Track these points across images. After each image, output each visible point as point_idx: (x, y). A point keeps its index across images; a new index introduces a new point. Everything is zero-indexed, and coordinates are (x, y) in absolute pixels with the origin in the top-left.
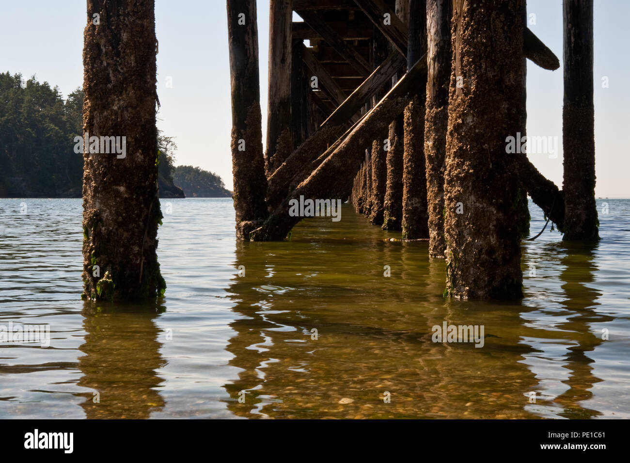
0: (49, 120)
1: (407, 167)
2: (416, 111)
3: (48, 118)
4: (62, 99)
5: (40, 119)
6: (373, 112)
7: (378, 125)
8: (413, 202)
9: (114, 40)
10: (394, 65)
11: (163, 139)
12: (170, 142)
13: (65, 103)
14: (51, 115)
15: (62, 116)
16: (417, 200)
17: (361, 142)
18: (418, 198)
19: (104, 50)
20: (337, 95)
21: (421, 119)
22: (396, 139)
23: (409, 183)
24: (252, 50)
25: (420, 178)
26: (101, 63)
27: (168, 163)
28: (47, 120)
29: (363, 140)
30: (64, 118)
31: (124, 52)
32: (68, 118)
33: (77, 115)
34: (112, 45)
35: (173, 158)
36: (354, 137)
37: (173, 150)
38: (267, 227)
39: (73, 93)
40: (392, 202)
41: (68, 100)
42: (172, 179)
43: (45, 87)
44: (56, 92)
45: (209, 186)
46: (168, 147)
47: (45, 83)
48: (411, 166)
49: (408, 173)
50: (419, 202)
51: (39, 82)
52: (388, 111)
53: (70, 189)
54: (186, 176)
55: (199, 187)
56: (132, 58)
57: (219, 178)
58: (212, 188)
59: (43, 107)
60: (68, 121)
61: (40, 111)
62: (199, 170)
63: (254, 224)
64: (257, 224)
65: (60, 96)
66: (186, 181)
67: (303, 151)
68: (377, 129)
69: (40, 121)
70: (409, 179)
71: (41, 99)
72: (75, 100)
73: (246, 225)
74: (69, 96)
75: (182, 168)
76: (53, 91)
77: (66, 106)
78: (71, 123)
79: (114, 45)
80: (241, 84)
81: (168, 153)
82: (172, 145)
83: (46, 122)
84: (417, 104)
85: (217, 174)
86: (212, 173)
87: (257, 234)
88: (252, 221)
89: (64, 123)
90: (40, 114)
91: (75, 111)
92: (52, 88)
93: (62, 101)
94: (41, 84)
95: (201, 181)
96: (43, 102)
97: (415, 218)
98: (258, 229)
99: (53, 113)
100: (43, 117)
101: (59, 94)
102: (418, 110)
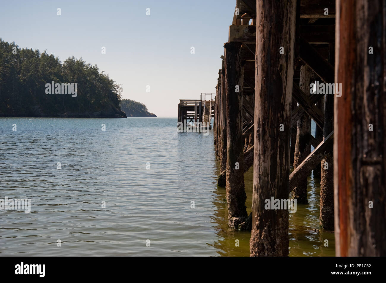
0: (54, 75)
1: (323, 189)
2: (329, 160)
3: (53, 74)
4: (61, 63)
5: (49, 74)
6: (306, 161)
7: (309, 168)
8: (327, 208)
9: (272, 243)
10: (300, 115)
11: (115, 85)
12: (119, 87)
13: (62, 65)
14: (55, 72)
15: (61, 73)
16: (329, 208)
17: (299, 177)
18: (330, 206)
19: (266, 247)
20: (249, 108)
21: (332, 164)
22: (300, 153)
23: (325, 198)
24: (240, 126)
25: (331, 196)
26: (264, 254)
27: (118, 98)
28: (53, 75)
29: (300, 176)
30: (62, 74)
31: (277, 249)
32: (64, 74)
33: (69, 72)
34: (271, 245)
35: (120, 96)
36: (296, 174)
37: (121, 92)
38: (248, 222)
39: (67, 60)
40: (297, 188)
41: (64, 64)
42: (120, 107)
43: (52, 57)
44: (58, 60)
45: (139, 111)
46: (118, 90)
47: (52, 55)
48: (326, 189)
49: (324, 192)
50: (330, 209)
51: (49, 54)
52: (315, 161)
53: (65, 112)
54: (126, 105)
55: (133, 111)
56: (281, 251)
57: (145, 106)
58: (141, 112)
59: (50, 68)
60: (64, 76)
61: (49, 70)
62: (134, 102)
63: (240, 220)
64: (242, 220)
65: (59, 62)
66: (127, 108)
67: (249, 160)
68: (308, 170)
69: (48, 76)
70: (325, 196)
71: (50, 63)
72: (68, 64)
73: (236, 220)
74: (64, 62)
75: (124, 100)
76: (56, 59)
77: (63, 68)
78: (65, 77)
79: (272, 245)
80: (234, 144)
81: (118, 93)
82: (120, 89)
83: (52, 76)
84: (330, 156)
85: (144, 104)
86: (141, 103)
87: (242, 225)
88: (239, 218)
89: (62, 77)
90: (49, 71)
91: (68, 70)
92: (55, 58)
93: (61, 65)
94: (50, 55)
95: (135, 108)
96: (51, 65)
97: (328, 217)
98: (243, 223)
99: (56, 71)
100: (51, 73)
101: (59, 61)
102: (330, 159)
